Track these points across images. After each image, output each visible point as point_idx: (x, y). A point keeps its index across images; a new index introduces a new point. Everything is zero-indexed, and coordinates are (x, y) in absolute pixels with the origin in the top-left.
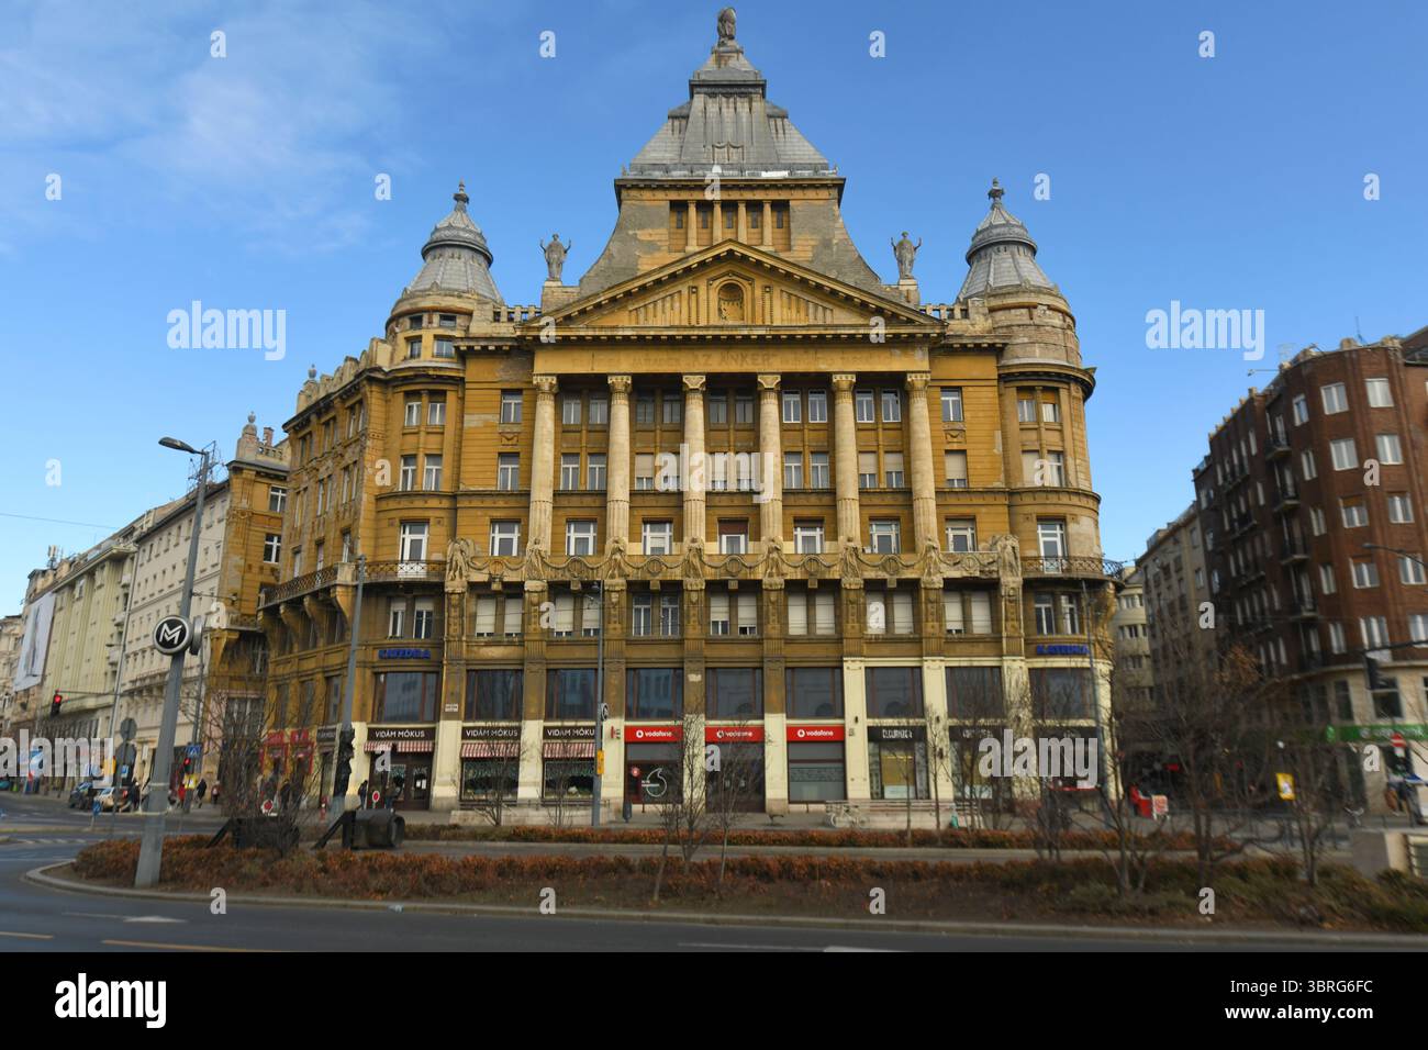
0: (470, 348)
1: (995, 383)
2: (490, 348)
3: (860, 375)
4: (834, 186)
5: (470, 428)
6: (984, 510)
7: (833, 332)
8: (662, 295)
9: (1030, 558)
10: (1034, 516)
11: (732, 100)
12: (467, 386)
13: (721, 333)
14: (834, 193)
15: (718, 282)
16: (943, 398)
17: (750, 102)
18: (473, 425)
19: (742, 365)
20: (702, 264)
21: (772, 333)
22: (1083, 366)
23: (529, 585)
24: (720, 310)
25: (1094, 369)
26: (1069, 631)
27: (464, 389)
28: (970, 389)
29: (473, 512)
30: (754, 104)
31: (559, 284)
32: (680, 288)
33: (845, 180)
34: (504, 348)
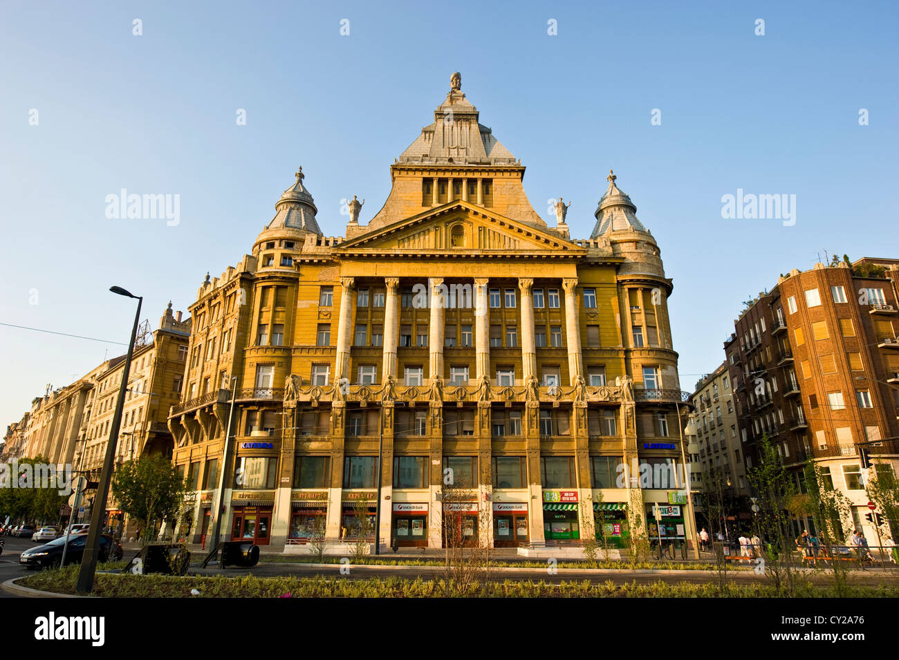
0: (303, 262)
1: (616, 286)
2: (315, 261)
3: (536, 280)
4: (519, 171)
5: (302, 309)
6: (610, 361)
7: (520, 254)
8: (418, 231)
9: (639, 390)
10: (640, 366)
11: (459, 122)
12: (300, 283)
13: (453, 253)
14: (520, 174)
15: (452, 224)
16: (585, 295)
17: (470, 123)
18: (304, 306)
19: (465, 273)
20: (442, 213)
21: (484, 254)
22: (667, 277)
23: (335, 404)
24: (452, 240)
25: (672, 279)
26: (663, 435)
27: (298, 286)
28: (601, 289)
29: (302, 359)
30: (472, 125)
31: (357, 224)
32: (429, 227)
33: (525, 167)
34: (323, 261)
